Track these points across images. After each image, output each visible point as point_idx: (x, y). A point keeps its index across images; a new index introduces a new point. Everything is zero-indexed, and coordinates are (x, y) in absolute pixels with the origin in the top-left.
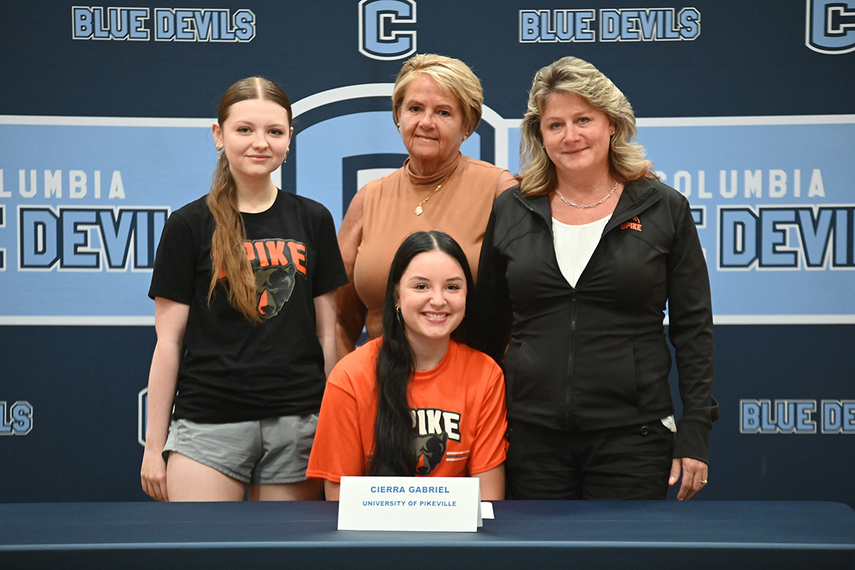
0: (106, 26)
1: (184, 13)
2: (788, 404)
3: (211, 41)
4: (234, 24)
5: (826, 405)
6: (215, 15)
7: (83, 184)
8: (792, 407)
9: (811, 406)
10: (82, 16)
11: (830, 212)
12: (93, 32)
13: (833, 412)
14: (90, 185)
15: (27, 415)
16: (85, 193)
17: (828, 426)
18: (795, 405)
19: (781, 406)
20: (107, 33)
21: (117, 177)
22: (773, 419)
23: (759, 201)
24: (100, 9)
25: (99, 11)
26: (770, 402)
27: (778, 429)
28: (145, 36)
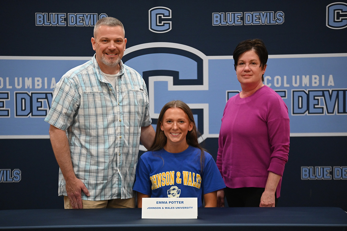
0: (49, 21)
1: (80, 15)
2: (320, 168)
3: (90, 26)
5: (335, 169)
6: (92, 16)
7: (40, 83)
8: (322, 169)
9: (329, 169)
10: (39, 17)
11: (336, 92)
12: (44, 23)
13: (338, 171)
14: (43, 83)
15: (19, 174)
16: (41, 87)
17: (336, 177)
18: (323, 168)
19: (317, 169)
20: (49, 23)
21: (53, 80)
22: (314, 174)
23: (308, 88)
24: (46, 14)
25: (46, 15)
26: (313, 167)
27: (316, 178)
28: (64, 24)
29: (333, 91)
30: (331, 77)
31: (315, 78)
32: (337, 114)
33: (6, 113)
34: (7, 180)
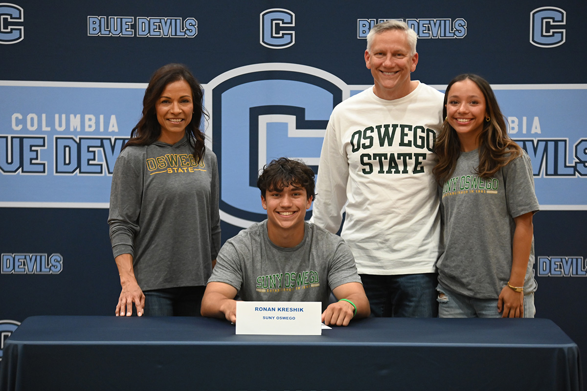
0: (108, 28)
1: (155, 20)
3: (171, 37)
4: (185, 27)
5: (541, 260)
6: (173, 21)
7: (93, 123)
10: (94, 22)
11: (544, 143)
12: (100, 31)
13: (545, 264)
14: (97, 123)
15: (59, 262)
16: (94, 128)
17: (542, 272)
20: (108, 32)
21: (113, 119)
24: (105, 18)
25: (103, 19)
28: (131, 33)
29: (538, 141)
30: (536, 120)
31: (513, 122)
32: (545, 177)
33: (41, 168)
34: (41, 271)
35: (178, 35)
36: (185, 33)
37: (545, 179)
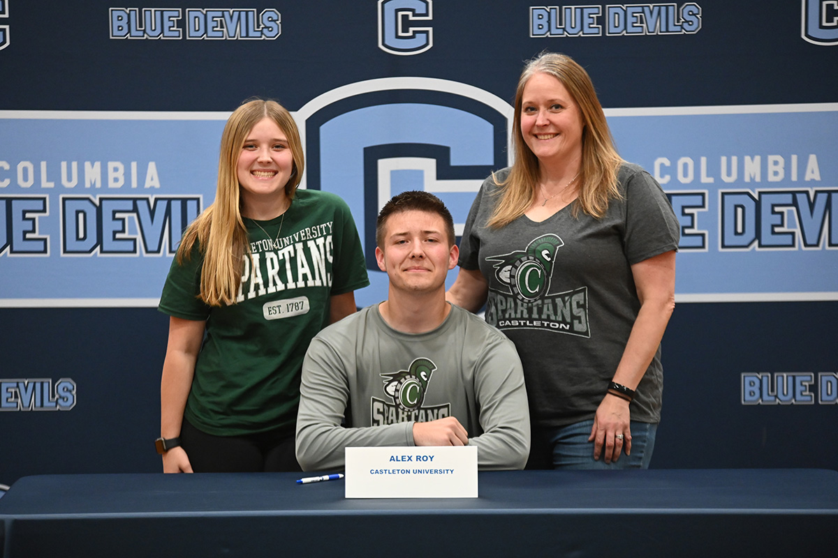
0: (141, 26)
1: (214, 13)
2: (787, 377)
3: (240, 39)
4: (261, 23)
5: (823, 378)
6: (243, 15)
7: (120, 174)
8: (790, 379)
9: (809, 378)
10: (119, 17)
11: (825, 195)
12: (129, 31)
13: (829, 384)
14: (127, 175)
15: (70, 391)
17: (825, 397)
18: (794, 377)
19: (780, 379)
20: (142, 32)
21: (152, 168)
22: (772, 391)
23: (758, 185)
24: (136, 10)
26: (769, 375)
27: (777, 400)
28: (177, 34)
29: (817, 192)
30: (813, 160)
31: (776, 163)
32: (827, 248)
34: (42, 405)
35: (250, 35)
36: (262, 34)
37: (829, 251)
